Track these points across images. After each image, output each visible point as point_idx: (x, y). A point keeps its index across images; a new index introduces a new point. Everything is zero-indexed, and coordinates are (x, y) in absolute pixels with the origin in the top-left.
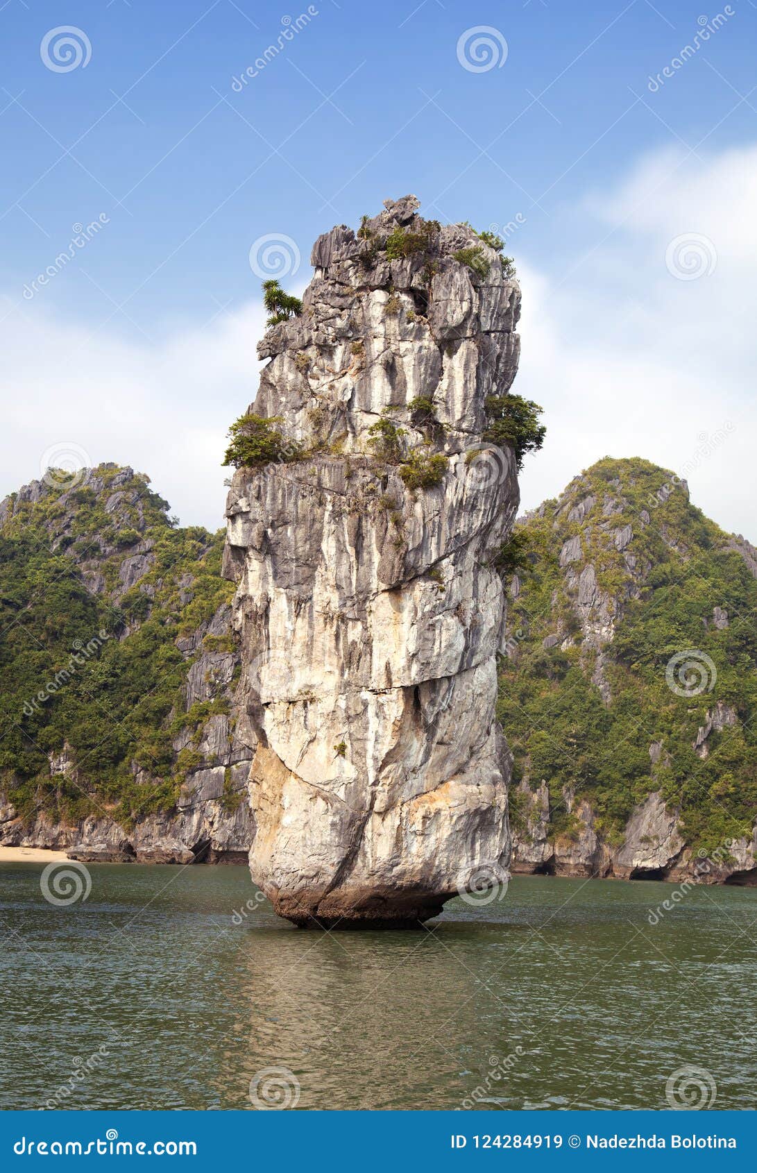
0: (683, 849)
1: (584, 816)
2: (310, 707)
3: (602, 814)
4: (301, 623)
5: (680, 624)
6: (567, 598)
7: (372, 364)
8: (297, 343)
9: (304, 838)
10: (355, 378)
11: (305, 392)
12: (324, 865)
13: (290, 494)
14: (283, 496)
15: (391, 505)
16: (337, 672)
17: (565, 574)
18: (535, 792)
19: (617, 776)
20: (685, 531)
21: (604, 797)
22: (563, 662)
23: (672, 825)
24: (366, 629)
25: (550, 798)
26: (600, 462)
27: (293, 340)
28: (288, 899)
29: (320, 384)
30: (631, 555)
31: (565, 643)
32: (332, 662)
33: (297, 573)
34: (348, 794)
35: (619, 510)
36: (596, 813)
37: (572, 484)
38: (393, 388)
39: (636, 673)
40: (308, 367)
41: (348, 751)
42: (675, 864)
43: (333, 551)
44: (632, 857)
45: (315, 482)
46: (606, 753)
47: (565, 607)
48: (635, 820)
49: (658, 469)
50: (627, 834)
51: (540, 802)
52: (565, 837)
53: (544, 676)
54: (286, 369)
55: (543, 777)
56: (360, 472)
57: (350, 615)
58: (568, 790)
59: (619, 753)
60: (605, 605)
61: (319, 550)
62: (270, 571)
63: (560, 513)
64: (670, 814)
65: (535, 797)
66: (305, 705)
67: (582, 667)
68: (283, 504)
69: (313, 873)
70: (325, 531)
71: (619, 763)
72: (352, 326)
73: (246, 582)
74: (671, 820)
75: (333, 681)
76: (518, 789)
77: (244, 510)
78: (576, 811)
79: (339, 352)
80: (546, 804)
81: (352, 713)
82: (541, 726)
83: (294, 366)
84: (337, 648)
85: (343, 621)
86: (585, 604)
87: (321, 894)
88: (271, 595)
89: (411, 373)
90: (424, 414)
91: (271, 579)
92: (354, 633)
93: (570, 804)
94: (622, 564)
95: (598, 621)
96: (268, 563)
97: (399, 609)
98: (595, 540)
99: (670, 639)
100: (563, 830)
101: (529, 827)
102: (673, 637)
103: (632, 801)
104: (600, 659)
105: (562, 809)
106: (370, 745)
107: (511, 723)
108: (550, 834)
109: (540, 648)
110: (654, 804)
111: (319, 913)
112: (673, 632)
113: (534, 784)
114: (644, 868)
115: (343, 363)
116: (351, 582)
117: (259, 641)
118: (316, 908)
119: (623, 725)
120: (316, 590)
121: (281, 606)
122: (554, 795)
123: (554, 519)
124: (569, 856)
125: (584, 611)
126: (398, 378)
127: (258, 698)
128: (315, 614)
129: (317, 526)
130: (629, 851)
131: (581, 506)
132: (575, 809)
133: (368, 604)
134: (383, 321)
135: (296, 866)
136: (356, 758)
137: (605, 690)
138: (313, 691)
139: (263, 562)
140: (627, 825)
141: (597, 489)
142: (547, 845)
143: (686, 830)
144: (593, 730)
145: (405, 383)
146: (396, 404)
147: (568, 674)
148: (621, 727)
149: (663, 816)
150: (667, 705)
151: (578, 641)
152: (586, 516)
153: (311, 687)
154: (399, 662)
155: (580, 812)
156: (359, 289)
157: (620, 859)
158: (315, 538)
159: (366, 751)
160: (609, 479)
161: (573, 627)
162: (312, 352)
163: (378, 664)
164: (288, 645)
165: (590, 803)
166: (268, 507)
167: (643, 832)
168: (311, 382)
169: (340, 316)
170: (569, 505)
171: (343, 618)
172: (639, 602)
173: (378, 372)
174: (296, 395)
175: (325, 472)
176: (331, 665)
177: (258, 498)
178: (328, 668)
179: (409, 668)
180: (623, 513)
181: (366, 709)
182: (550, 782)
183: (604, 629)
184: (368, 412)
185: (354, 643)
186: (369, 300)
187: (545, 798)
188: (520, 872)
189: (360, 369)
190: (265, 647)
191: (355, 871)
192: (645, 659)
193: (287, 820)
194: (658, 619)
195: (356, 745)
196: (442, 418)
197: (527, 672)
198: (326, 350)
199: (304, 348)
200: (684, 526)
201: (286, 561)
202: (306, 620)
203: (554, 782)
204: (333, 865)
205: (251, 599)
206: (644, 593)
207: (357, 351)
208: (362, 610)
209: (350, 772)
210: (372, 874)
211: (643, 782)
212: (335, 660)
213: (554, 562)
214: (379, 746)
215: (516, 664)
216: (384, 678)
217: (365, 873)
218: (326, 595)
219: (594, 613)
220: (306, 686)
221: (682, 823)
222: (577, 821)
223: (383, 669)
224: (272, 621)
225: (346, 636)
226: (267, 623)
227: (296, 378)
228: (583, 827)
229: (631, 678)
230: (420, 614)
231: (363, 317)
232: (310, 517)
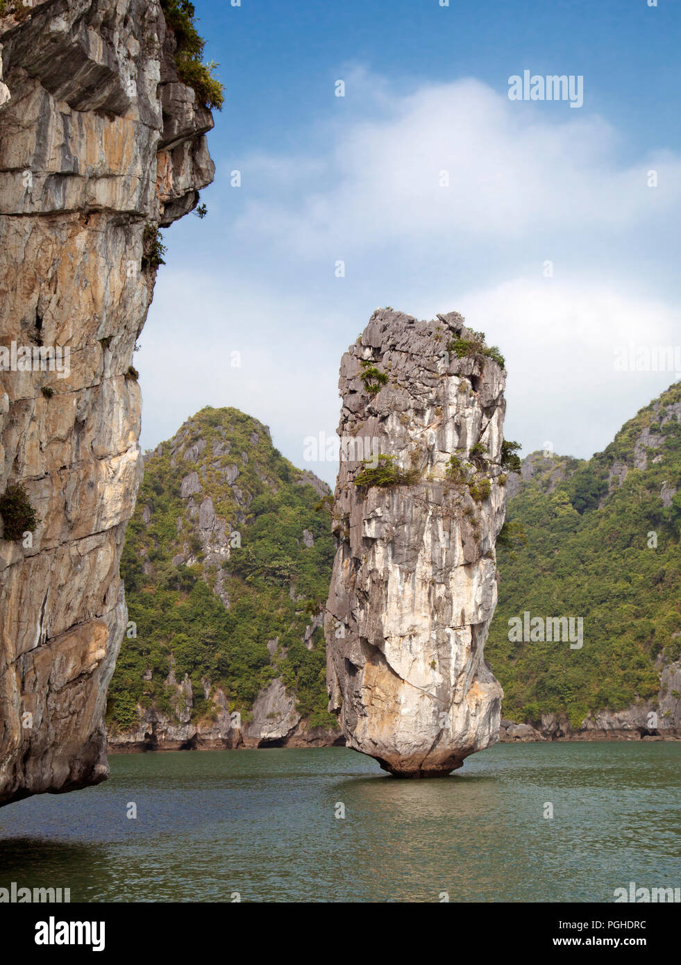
0: (299, 721)
1: (220, 701)
2: (414, 639)
3: (235, 698)
4: (408, 586)
5: (281, 544)
6: (191, 525)
7: (447, 421)
8: (402, 408)
9: (416, 722)
10: (436, 430)
11: (406, 439)
12: (427, 737)
13: (408, 505)
14: (405, 506)
15: (469, 512)
16: (429, 616)
17: (187, 504)
18: (180, 683)
19: (245, 667)
20: (272, 468)
21: (235, 685)
22: (190, 576)
23: (290, 703)
24: (448, 589)
25: (194, 688)
26: (203, 410)
27: (400, 405)
28: (406, 760)
29: (415, 433)
30: (239, 488)
31: (189, 561)
32: (426, 611)
33: (407, 555)
34: (438, 691)
35: (227, 451)
36: (229, 698)
37: (183, 429)
38: (459, 437)
39: (249, 584)
40: (408, 423)
41: (437, 666)
42: (293, 733)
43: (430, 541)
44: (260, 731)
45: (424, 497)
46: (233, 649)
47: (189, 531)
48: (261, 701)
49: (249, 418)
50: (254, 712)
51: (185, 691)
52: (207, 718)
53: (175, 589)
54: (394, 423)
55: (186, 672)
56: (451, 492)
57: (438, 581)
58: (206, 680)
59: (246, 649)
60: (222, 530)
61: (422, 541)
62: (390, 553)
63: (175, 453)
64: (289, 695)
65: (181, 688)
66: (410, 638)
67: (205, 580)
68: (404, 511)
69: (420, 743)
70: (426, 528)
71: (246, 658)
72: (437, 399)
73: (374, 560)
74: (290, 699)
75: (427, 622)
76: (166, 682)
77: (379, 515)
78: (212, 697)
79: (428, 413)
80: (190, 693)
81: (440, 642)
82: (179, 630)
83: (399, 422)
84: (429, 601)
85: (433, 584)
86: (206, 529)
87: (424, 756)
88: (390, 568)
89: (470, 428)
90: (476, 454)
91: (390, 558)
92: (440, 591)
93: (207, 692)
94: (233, 495)
95: (218, 542)
96: (389, 548)
97: (471, 576)
98: (211, 476)
99: (274, 557)
100: (203, 713)
101: (177, 711)
102: (277, 555)
103: (259, 686)
104: (220, 573)
105: (202, 696)
106: (453, 662)
107: (156, 628)
108: (192, 717)
109: (172, 565)
110: (277, 688)
111: (423, 768)
112: (276, 550)
113: (179, 677)
114: (269, 738)
115: (429, 420)
116: (442, 561)
117: (381, 598)
118: (421, 765)
119: (245, 626)
120: (418, 565)
121: (396, 574)
122: (196, 685)
123: (170, 458)
124: (210, 733)
125: (205, 535)
126: (462, 431)
127: (381, 634)
128: (416, 581)
129: (423, 524)
130: (257, 726)
131: (195, 447)
132: (211, 695)
133: (451, 573)
134: (456, 396)
135: (411, 739)
136: (443, 670)
137: (225, 599)
138: (416, 628)
139: (385, 548)
140: (254, 705)
141: (206, 434)
142: (191, 726)
143: (302, 707)
144: (222, 631)
145: (466, 434)
146: (460, 448)
147: (196, 587)
148: (243, 628)
149: (284, 696)
150: (277, 609)
151: (201, 559)
152: (199, 456)
153: (415, 626)
154: (471, 609)
155: (216, 698)
156: (443, 375)
157: (250, 733)
158: (420, 532)
159: (450, 665)
160: (216, 425)
161: (197, 548)
162: (410, 413)
163: (457, 611)
164: (399, 600)
165: (224, 690)
166: (395, 513)
167: (269, 711)
168: (410, 432)
169: (431, 392)
170: (183, 445)
171: (433, 583)
172: (245, 526)
173: (450, 427)
174: (401, 440)
175: (430, 491)
176: (425, 612)
177: (388, 508)
178: (424, 614)
179: (477, 613)
180: (230, 454)
181: (449, 640)
182: (192, 675)
183: (223, 549)
184: (444, 452)
185: (440, 598)
186: (448, 382)
187: (189, 688)
188: (168, 749)
189: (439, 425)
190: (384, 602)
191: (442, 740)
192: (257, 572)
193: (404, 711)
194: (263, 540)
195: (443, 662)
196: (485, 456)
197: (162, 586)
198: (420, 412)
199: (406, 410)
200: (271, 464)
201: (401, 547)
202: (411, 584)
203: (195, 675)
204: (432, 737)
205: (377, 571)
206: (249, 519)
207: (438, 414)
208: (446, 577)
209: (439, 679)
210: (452, 742)
211: (265, 671)
212: (428, 609)
213: (176, 493)
214: (459, 662)
215: (152, 579)
216: (460, 620)
217: (448, 741)
218: (424, 568)
219: (214, 536)
220: (412, 626)
221: (298, 701)
222: (214, 705)
223: (460, 614)
224: (389, 585)
225: (435, 593)
226: (386, 586)
227: (402, 429)
228: (219, 710)
229: (246, 588)
230: (484, 579)
231: (444, 393)
232: (419, 520)
